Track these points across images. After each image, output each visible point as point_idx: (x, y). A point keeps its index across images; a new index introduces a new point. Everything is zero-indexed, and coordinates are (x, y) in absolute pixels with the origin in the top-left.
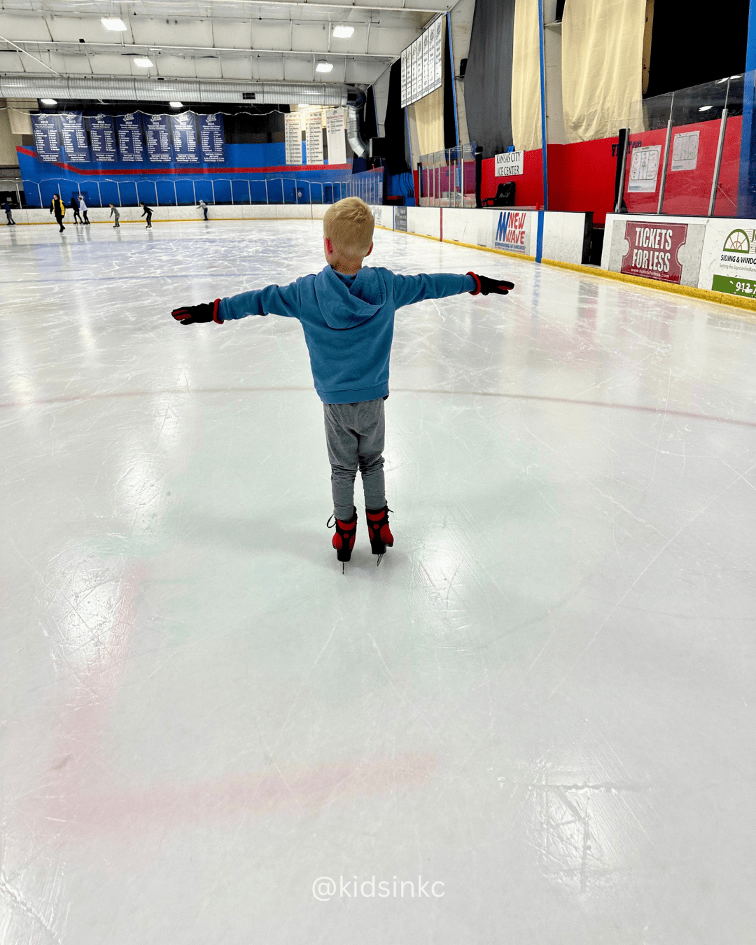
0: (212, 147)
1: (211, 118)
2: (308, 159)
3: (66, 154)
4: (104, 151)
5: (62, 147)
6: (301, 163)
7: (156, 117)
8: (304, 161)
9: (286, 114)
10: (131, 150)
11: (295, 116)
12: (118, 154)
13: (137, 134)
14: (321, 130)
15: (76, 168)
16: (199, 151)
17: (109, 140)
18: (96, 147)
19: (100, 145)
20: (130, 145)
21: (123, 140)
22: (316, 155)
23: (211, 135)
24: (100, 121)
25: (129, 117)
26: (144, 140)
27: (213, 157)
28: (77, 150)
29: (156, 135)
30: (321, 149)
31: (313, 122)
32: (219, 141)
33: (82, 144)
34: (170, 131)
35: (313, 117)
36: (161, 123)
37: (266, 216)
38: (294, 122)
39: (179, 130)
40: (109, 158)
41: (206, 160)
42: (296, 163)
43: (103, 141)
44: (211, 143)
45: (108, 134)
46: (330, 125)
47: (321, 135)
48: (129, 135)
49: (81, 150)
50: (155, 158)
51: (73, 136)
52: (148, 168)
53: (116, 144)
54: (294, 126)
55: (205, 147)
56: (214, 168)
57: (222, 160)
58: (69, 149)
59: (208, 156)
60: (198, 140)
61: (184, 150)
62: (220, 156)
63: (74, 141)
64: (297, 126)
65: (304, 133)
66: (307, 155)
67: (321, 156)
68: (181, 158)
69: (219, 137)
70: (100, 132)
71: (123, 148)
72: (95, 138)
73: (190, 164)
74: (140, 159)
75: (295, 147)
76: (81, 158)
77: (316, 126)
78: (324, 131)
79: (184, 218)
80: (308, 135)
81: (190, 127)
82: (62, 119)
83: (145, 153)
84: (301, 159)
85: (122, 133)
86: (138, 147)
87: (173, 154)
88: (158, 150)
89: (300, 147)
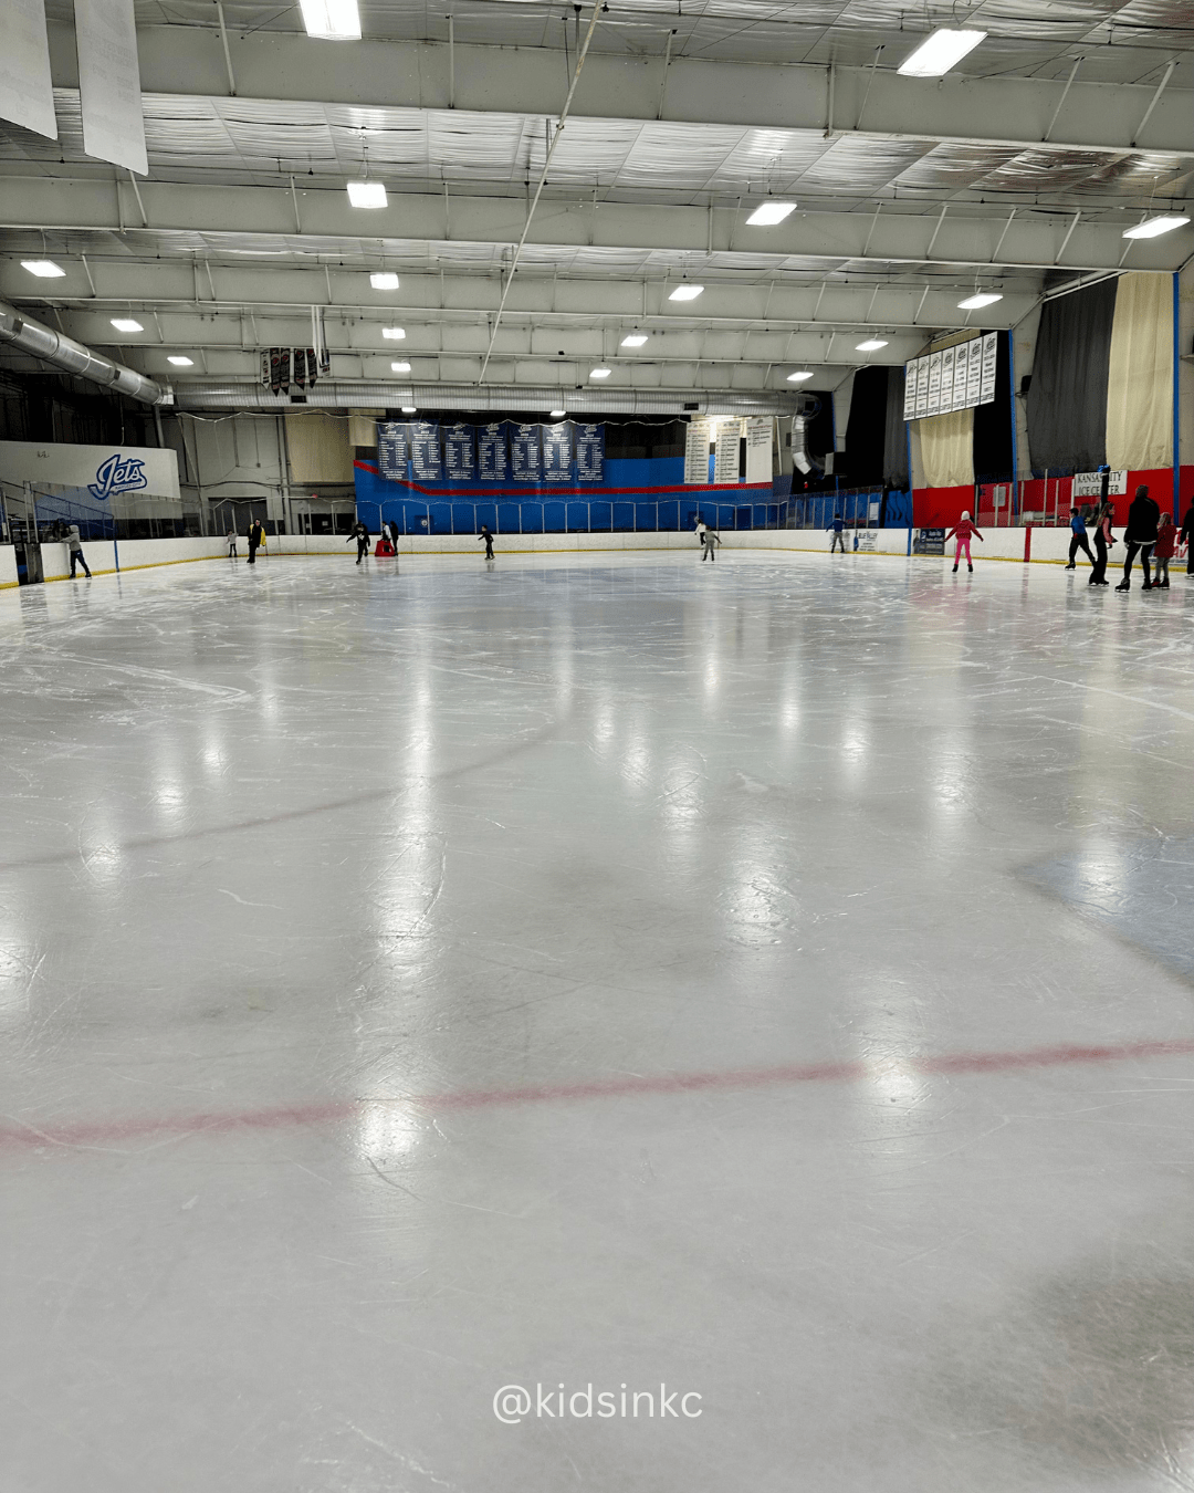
0: (589, 464)
1: (591, 428)
2: (716, 477)
3: (414, 470)
4: (459, 467)
5: (409, 462)
6: (706, 482)
7: (526, 427)
8: (711, 479)
9: (688, 424)
10: (492, 466)
11: (701, 425)
12: (476, 472)
13: (501, 448)
14: (738, 442)
15: (423, 488)
16: (573, 469)
17: (467, 455)
18: (451, 461)
19: (455, 460)
20: (492, 460)
21: (484, 454)
22: (728, 472)
23: (589, 448)
24: (458, 433)
25: (493, 427)
26: (508, 454)
27: (590, 475)
28: (427, 466)
29: (524, 448)
30: (736, 464)
31: (725, 433)
32: (598, 456)
33: (434, 460)
34: (541, 444)
35: (728, 427)
36: (530, 433)
37: (654, 546)
38: (698, 433)
39: (551, 443)
40: (465, 476)
41: (581, 478)
42: (698, 482)
43: (459, 454)
44: (589, 458)
45: (467, 447)
46: (751, 436)
47: (737, 449)
48: (492, 448)
49: (434, 466)
50: (520, 476)
51: (425, 449)
52: (512, 487)
53: (475, 459)
54: (700, 438)
55: (582, 464)
56: (588, 488)
57: (599, 478)
58: (418, 463)
59: (584, 474)
60: (573, 454)
61: (556, 466)
62: (597, 474)
63: (425, 456)
64: (704, 438)
65: (712, 447)
66: (716, 472)
67: (736, 474)
68: (551, 476)
69: (599, 450)
70: (457, 444)
71: (483, 462)
72: (450, 449)
73: (561, 483)
74: (501, 477)
75: (699, 463)
76: (431, 475)
77: (730, 438)
78: (743, 441)
79: (552, 548)
80: (718, 448)
81: (565, 439)
82: (414, 429)
83: (509, 471)
84: (706, 478)
85: (484, 446)
86: (501, 463)
87: (542, 471)
88: (525, 466)
89: (707, 463)
